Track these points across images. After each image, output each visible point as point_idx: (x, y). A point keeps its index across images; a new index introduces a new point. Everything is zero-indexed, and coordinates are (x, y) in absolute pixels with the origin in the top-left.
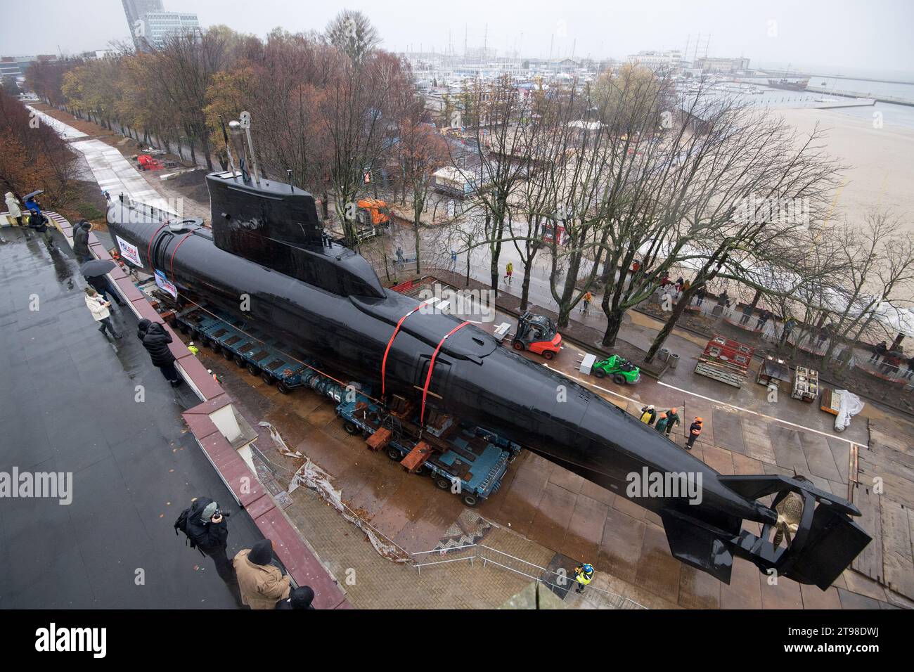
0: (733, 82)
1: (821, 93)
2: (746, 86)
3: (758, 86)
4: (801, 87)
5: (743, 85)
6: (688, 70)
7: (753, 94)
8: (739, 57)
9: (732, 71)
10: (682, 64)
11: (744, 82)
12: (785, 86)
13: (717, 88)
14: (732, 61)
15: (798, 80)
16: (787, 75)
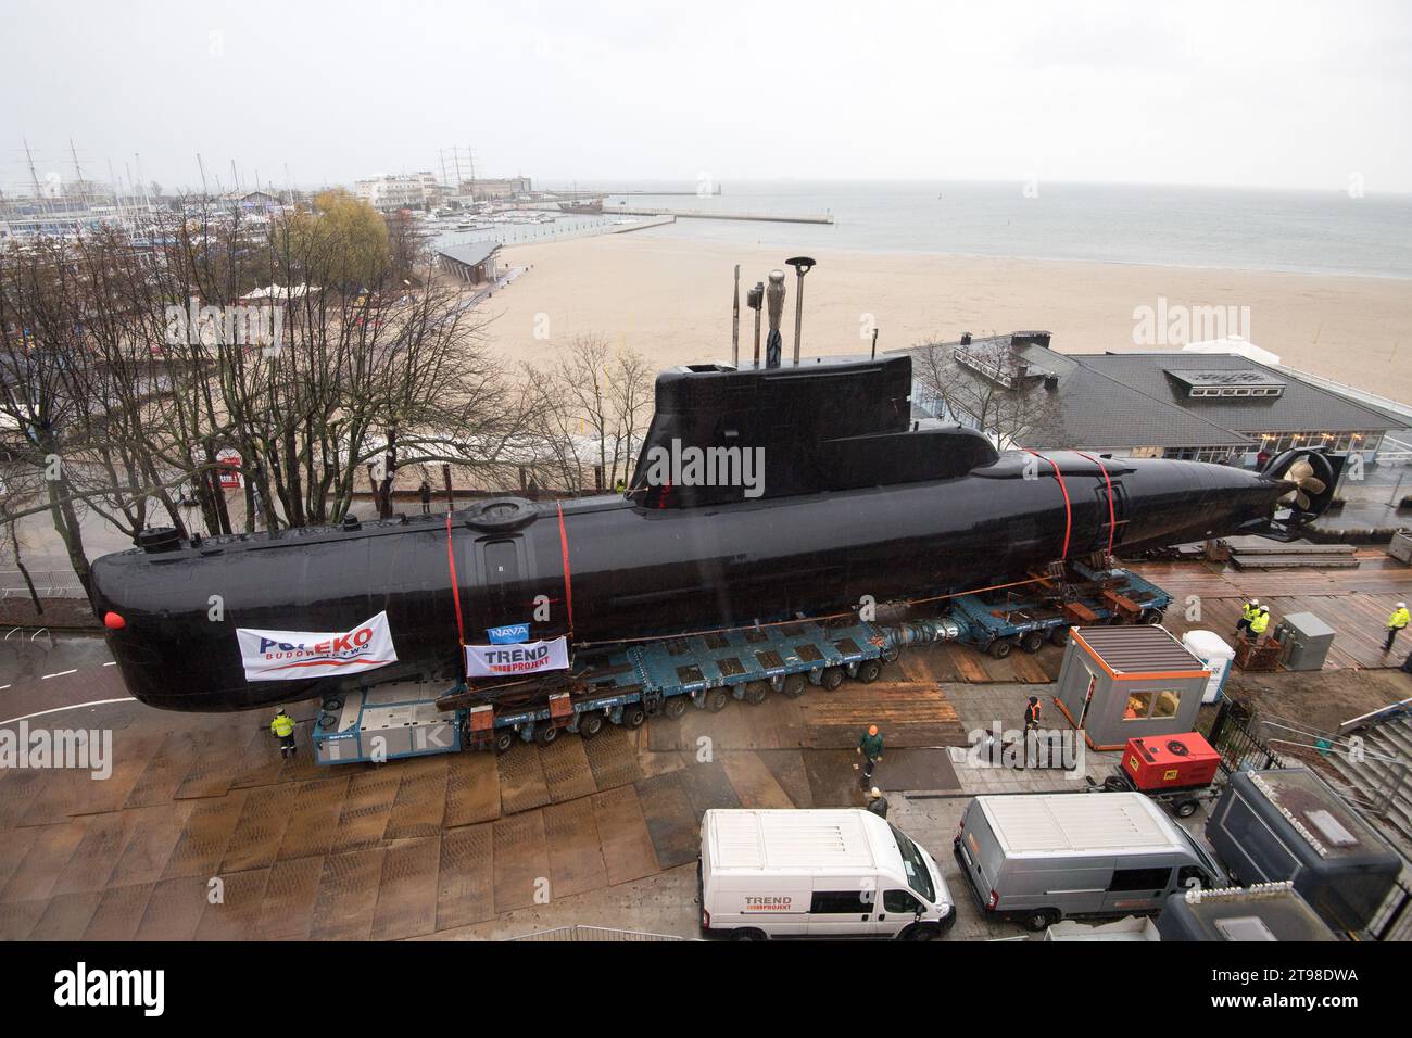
0: (517, 209)
1: (617, 213)
2: (534, 214)
3: (547, 213)
4: (596, 210)
5: (528, 213)
6: (452, 199)
7: (542, 222)
8: (516, 177)
9: (513, 196)
10: (440, 190)
11: (529, 209)
12: (578, 210)
13: (496, 220)
14: (509, 182)
15: (591, 200)
16: (576, 196)
